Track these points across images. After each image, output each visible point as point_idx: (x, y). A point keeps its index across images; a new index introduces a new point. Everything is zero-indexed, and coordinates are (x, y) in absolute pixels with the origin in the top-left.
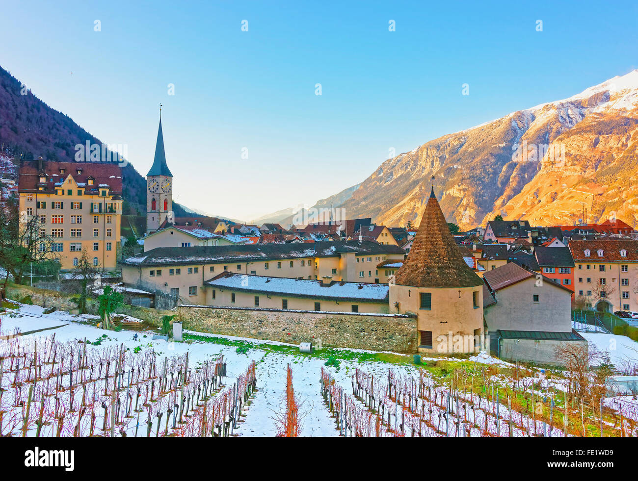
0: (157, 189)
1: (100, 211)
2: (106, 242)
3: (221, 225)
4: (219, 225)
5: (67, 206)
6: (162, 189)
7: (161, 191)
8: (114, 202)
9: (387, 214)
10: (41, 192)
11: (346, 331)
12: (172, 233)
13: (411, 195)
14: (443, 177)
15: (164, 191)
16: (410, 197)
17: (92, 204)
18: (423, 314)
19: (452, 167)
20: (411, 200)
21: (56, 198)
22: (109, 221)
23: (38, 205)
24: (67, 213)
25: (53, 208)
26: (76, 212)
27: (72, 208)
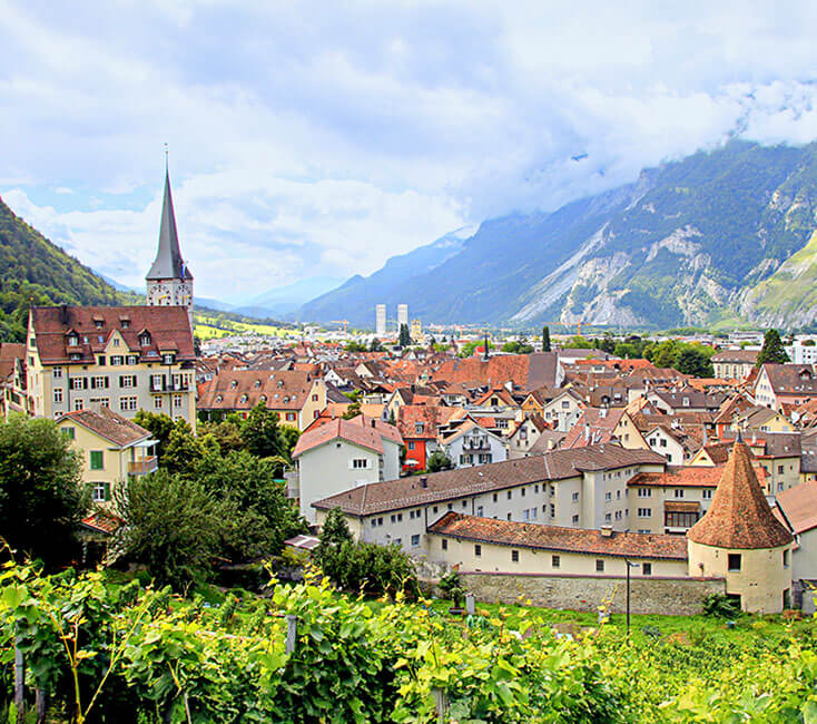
1: (164, 388)
5: (114, 382)
8: (184, 372)
9: (534, 289)
10: (75, 364)
11: (648, 596)
12: (339, 445)
13: (587, 249)
14: (653, 211)
16: (584, 252)
17: (152, 377)
18: (731, 576)
19: (671, 190)
20: (587, 258)
21: (96, 371)
22: (178, 403)
23: (71, 385)
24: (114, 394)
25: (93, 387)
26: (128, 392)
27: (122, 385)
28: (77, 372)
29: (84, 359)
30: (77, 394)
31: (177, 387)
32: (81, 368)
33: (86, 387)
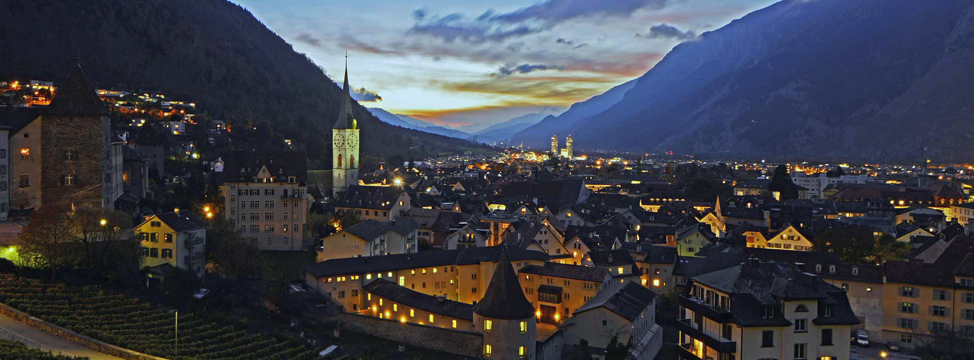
0: (343, 144)
2: (294, 223)
3: (403, 195)
4: (401, 195)
5: (262, 192)
6: (348, 144)
7: (347, 146)
10: (242, 181)
15: (350, 146)
18: (486, 334)
21: (254, 186)
22: (296, 205)
23: (240, 193)
24: (261, 199)
25: (251, 194)
26: (270, 198)
27: (266, 194)
28: (243, 186)
29: (249, 179)
30: (243, 198)
31: (296, 196)
32: (245, 184)
33: (247, 194)
